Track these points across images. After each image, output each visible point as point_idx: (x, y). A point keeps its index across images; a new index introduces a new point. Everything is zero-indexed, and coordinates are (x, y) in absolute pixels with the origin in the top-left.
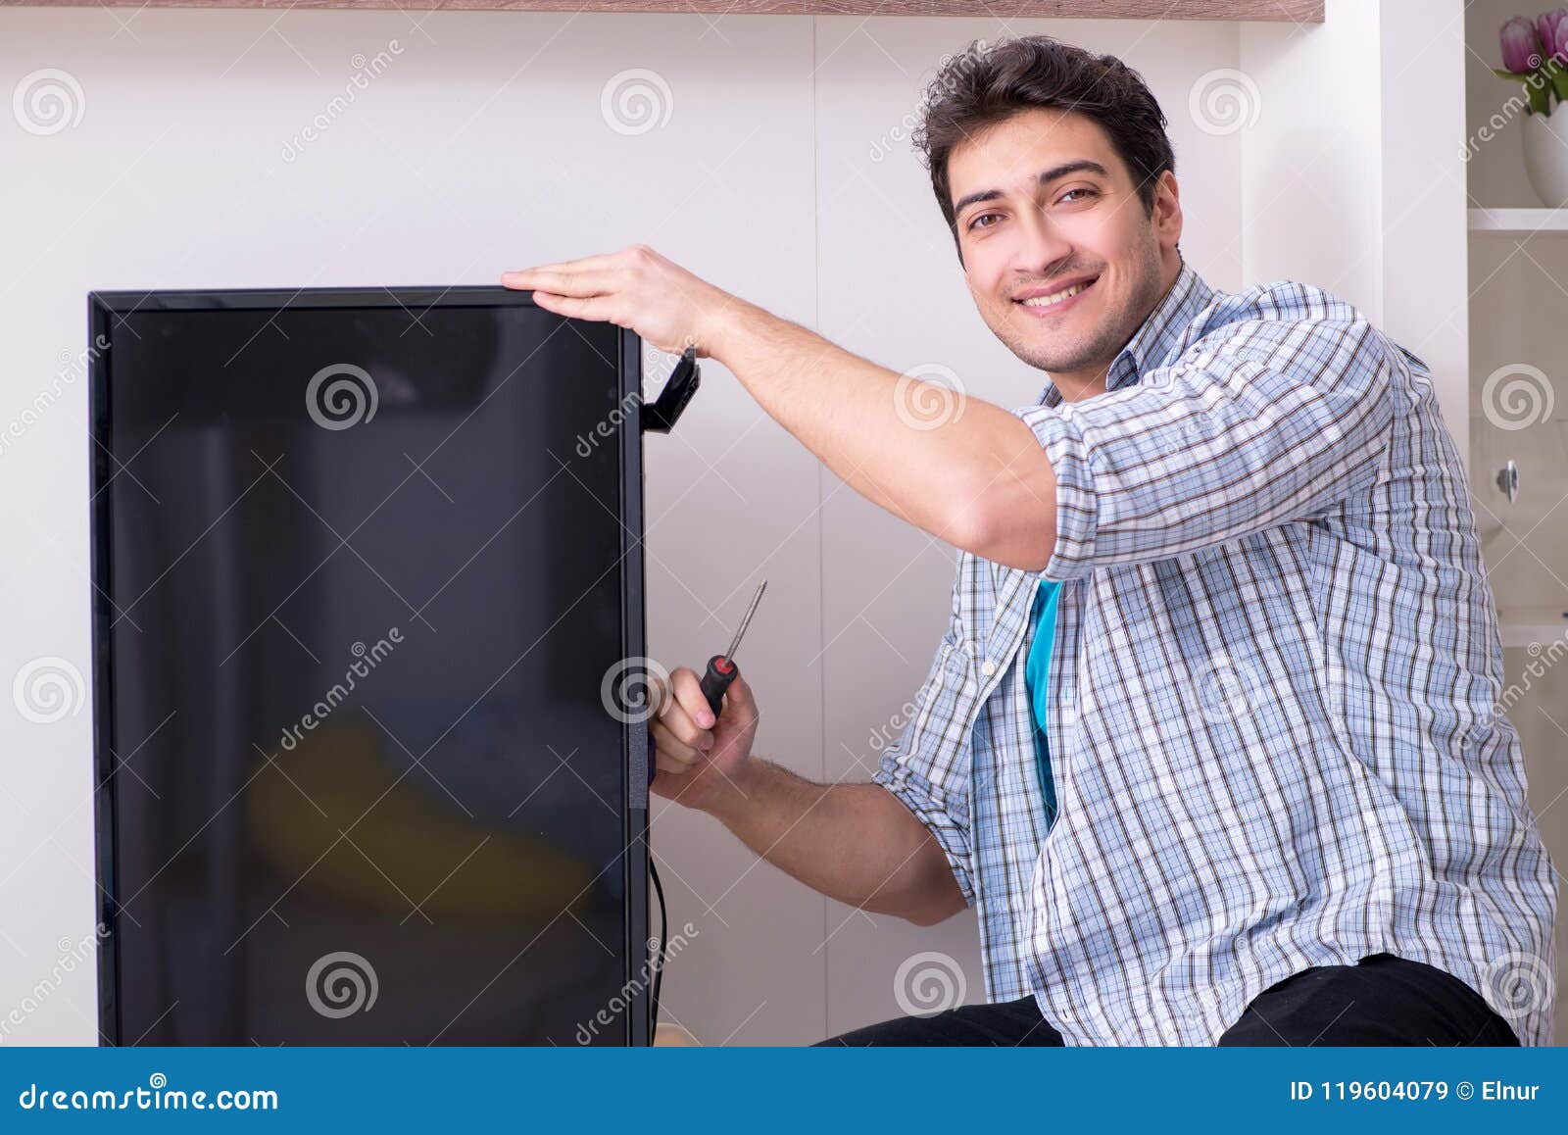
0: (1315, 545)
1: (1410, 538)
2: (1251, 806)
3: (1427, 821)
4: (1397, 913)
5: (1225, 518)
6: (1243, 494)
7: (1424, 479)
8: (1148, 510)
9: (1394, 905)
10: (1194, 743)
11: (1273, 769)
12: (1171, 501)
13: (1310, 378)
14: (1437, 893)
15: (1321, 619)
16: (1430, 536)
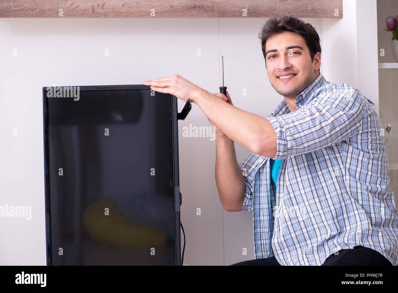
0: (343, 146)
1: (367, 146)
2: (326, 209)
3: (370, 213)
4: (363, 236)
5: (319, 145)
6: (324, 139)
7: (371, 132)
8: (299, 144)
9: (362, 234)
10: (312, 193)
11: (332, 200)
12: (305, 141)
13: (342, 109)
14: (373, 231)
15: (344, 164)
16: (372, 146)
